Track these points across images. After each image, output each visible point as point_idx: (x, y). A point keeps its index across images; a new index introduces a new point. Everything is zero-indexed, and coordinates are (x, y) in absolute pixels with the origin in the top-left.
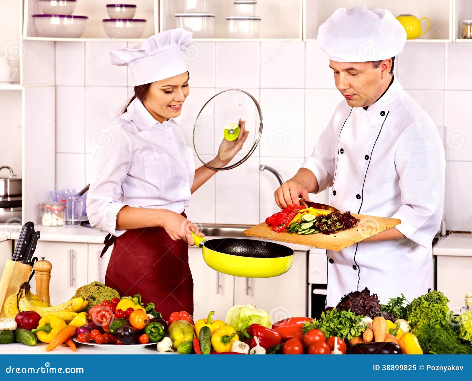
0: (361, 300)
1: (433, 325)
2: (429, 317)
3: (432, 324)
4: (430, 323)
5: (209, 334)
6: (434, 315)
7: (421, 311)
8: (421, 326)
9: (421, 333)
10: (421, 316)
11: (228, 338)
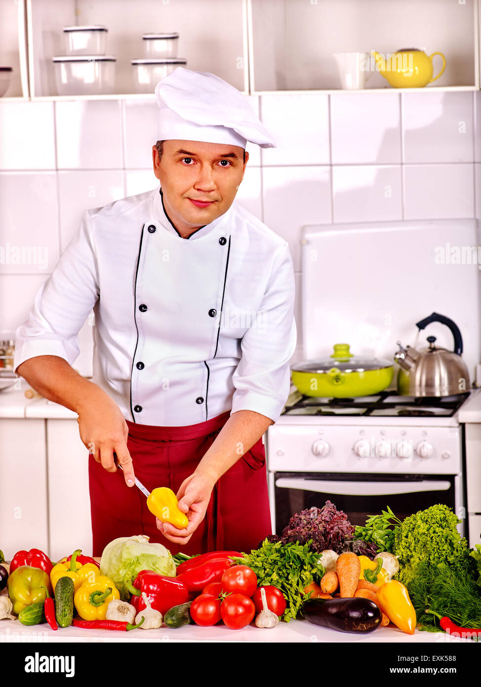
0: (321, 524)
1: (435, 563)
2: (428, 549)
3: (432, 562)
4: (429, 559)
5: (70, 589)
6: (435, 546)
7: (416, 539)
8: (416, 563)
9: (415, 576)
10: (417, 548)
11: (102, 596)
